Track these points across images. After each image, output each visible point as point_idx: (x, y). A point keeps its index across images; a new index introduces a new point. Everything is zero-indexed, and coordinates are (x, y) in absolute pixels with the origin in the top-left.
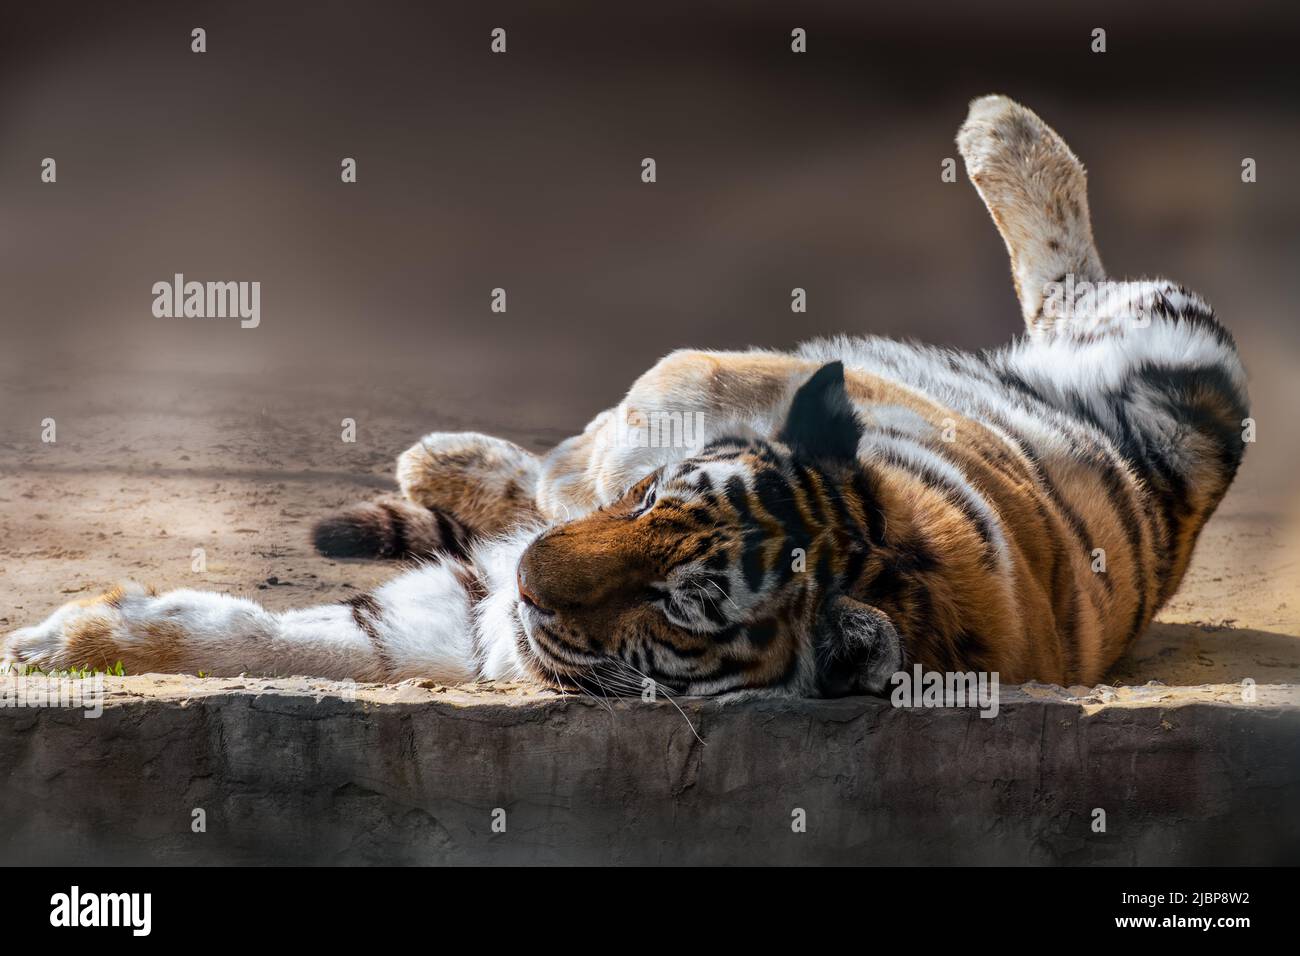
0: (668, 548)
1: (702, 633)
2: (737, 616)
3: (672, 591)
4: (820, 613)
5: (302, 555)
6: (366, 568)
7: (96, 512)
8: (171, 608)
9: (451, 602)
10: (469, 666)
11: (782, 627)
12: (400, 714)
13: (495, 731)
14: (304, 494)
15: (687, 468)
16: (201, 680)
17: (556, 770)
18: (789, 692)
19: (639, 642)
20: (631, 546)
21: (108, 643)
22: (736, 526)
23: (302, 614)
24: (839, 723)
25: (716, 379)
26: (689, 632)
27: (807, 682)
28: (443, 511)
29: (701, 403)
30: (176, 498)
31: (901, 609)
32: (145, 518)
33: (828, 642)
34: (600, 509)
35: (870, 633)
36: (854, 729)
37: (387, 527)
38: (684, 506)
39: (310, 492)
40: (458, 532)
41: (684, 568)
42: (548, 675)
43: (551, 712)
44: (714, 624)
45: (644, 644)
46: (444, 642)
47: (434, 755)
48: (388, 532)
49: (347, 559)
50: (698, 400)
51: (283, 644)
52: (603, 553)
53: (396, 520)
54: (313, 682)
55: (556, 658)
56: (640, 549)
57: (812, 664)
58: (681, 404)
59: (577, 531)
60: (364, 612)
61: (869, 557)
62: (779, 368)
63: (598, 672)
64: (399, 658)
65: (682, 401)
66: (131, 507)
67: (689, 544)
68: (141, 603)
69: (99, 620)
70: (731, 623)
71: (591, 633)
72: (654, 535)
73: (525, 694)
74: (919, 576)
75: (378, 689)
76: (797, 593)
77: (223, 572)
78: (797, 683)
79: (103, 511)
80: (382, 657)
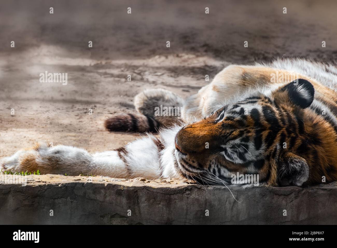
0: (228, 133)
1: (238, 164)
2: (250, 158)
3: (228, 149)
4: (282, 157)
5: (101, 131)
6: (123, 136)
7: (31, 114)
8: (56, 151)
9: (152, 150)
10: (158, 172)
11: (266, 162)
12: (134, 190)
13: (166, 196)
14: (103, 109)
15: (236, 106)
16: (66, 176)
17: (187, 210)
18: (268, 184)
19: (216, 166)
20: (214, 133)
21: (34, 163)
22: (253, 127)
23: (101, 154)
24: (285, 195)
25: (244, 75)
26: (233, 163)
27: (273, 181)
28: (150, 116)
29: (238, 84)
30: (59, 110)
31: (308, 157)
32: (48, 117)
33: (283, 168)
34: (205, 119)
35: (299, 166)
36: (290, 197)
37: (131, 122)
38: (235, 119)
39: (105, 108)
40: (155, 124)
41: (233, 141)
42: (184, 175)
43: (185, 190)
44: (242, 161)
45: (217, 166)
46: (149, 164)
47: (145, 204)
48: (131, 123)
49: (117, 132)
50: (238, 83)
51: (94, 164)
52: (204, 135)
53: (134, 119)
54: (105, 178)
55: (187, 170)
56: (218, 134)
57: (276, 175)
58: (231, 84)
59: (196, 126)
60: (122, 154)
61: (297, 139)
62: (266, 72)
63: (201, 175)
64: (134, 170)
65: (232, 83)
66: (43, 113)
67: (235, 133)
68: (46, 150)
69: (32, 155)
70: (248, 161)
71: (199, 162)
72: (223, 129)
73: (177, 184)
74: (314, 146)
75: (126, 181)
76: (273, 150)
77: (75, 136)
78: (270, 181)
79: (34, 114)
80: (128, 169)
